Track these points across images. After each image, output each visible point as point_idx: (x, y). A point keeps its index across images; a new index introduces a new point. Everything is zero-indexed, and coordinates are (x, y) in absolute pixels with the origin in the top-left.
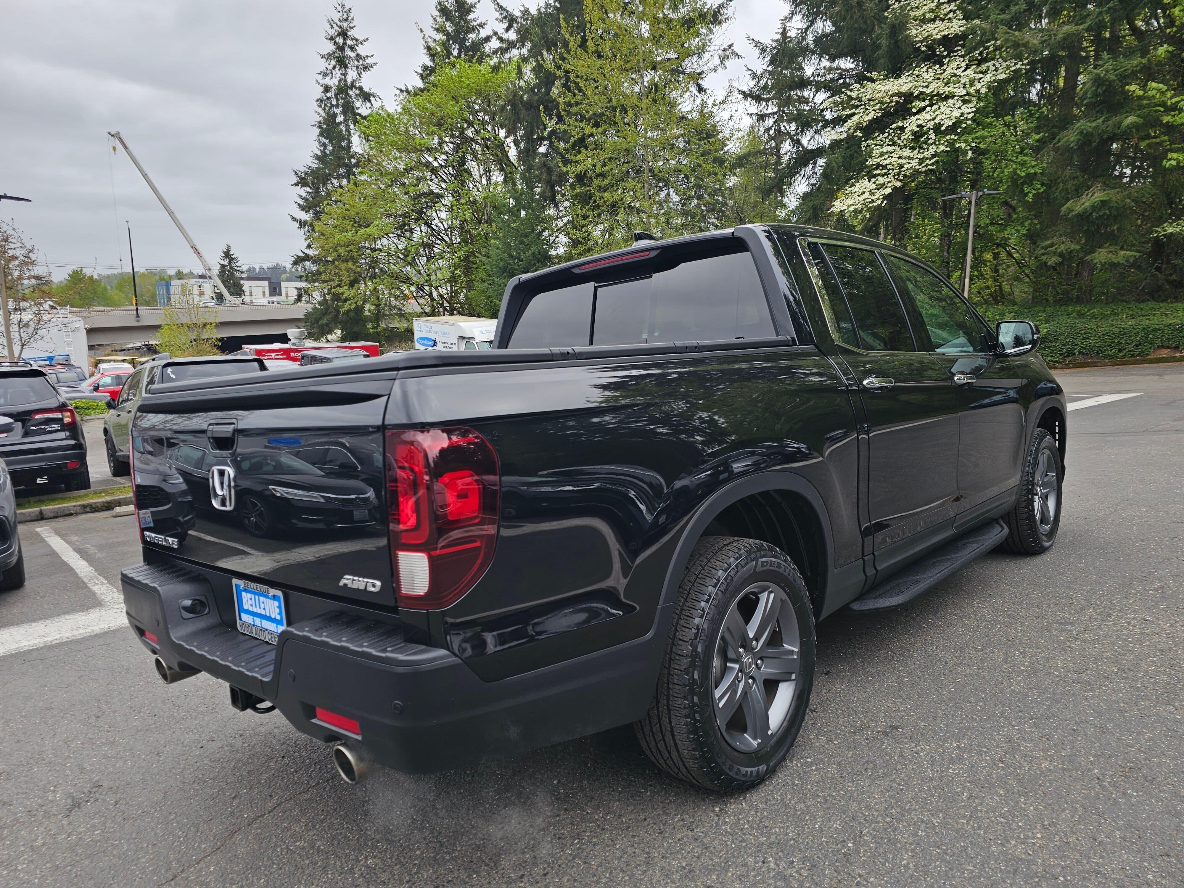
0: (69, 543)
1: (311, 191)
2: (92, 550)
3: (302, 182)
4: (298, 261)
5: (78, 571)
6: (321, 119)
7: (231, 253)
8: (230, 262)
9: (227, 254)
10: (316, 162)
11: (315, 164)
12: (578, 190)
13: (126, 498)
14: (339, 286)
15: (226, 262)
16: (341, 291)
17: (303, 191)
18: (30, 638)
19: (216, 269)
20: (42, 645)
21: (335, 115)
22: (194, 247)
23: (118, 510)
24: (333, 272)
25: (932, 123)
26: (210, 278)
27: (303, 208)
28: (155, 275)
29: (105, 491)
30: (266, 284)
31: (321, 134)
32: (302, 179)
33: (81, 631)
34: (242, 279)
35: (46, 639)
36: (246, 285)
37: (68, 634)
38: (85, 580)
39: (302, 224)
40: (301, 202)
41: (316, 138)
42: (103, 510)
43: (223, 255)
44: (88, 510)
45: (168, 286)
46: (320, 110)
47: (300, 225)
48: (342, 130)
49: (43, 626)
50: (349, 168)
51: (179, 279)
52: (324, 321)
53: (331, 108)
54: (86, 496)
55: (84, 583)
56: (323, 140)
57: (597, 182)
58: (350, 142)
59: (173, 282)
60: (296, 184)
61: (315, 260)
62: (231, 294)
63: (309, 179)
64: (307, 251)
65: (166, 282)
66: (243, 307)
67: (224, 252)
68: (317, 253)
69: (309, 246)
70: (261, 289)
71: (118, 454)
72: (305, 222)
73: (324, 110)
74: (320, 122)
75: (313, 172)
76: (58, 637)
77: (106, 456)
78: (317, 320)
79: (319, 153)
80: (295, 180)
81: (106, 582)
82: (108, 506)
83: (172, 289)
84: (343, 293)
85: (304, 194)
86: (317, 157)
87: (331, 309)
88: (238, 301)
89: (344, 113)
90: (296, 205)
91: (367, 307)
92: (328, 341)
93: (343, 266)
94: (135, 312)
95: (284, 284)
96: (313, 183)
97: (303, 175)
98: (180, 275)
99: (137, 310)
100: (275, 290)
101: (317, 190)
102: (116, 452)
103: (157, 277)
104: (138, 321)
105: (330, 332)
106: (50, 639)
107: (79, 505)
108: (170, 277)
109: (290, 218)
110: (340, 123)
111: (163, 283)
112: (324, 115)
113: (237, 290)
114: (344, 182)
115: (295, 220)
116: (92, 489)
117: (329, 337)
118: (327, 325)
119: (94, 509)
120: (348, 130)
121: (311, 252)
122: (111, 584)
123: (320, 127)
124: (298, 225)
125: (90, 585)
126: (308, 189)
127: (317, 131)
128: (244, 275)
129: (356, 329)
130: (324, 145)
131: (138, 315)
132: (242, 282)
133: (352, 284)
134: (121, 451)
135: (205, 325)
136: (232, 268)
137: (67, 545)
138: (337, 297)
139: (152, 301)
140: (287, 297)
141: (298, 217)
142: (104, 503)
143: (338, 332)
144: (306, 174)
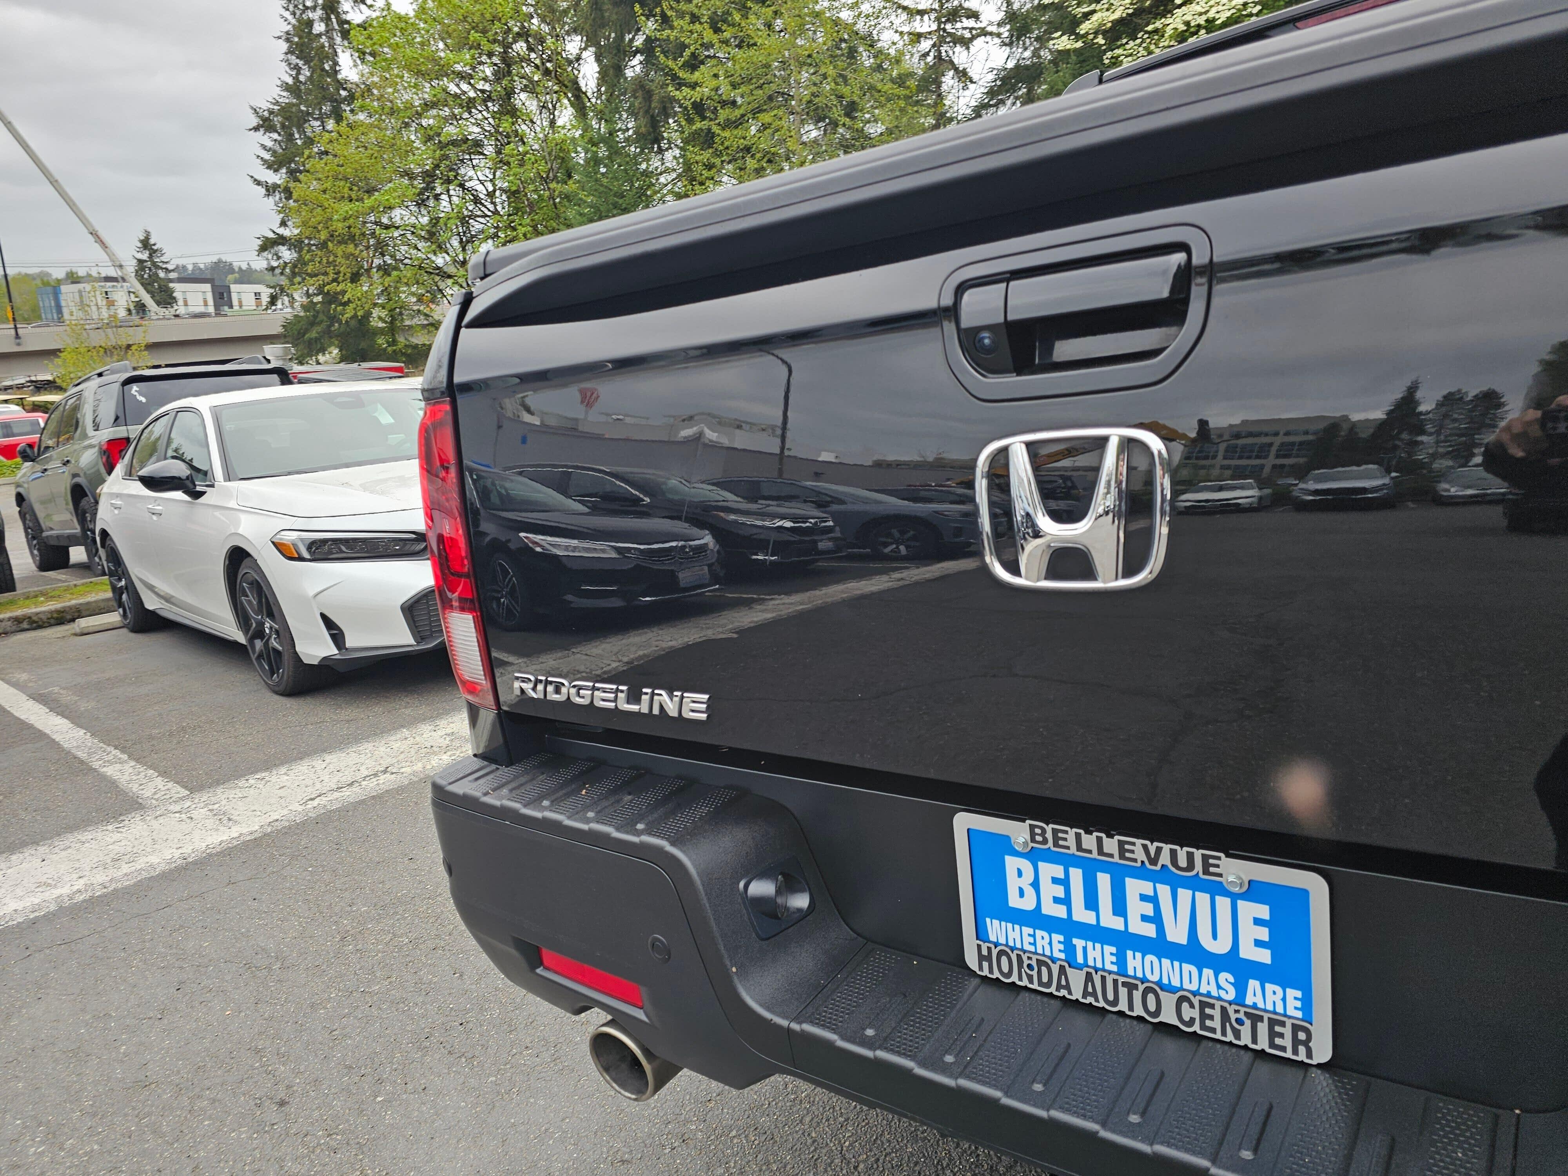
0: (15, 685)
1: (279, 138)
2: (67, 697)
3: (266, 124)
4: (267, 245)
5: (57, 737)
6: (289, 27)
7: (152, 241)
8: (151, 256)
9: (146, 244)
10: (285, 94)
11: (286, 98)
12: (698, 125)
13: (88, 603)
14: (335, 280)
15: (145, 256)
16: (339, 289)
17: (268, 139)
18: (19, 892)
19: (131, 267)
20: (53, 907)
21: (310, 23)
22: (94, 234)
23: (84, 623)
24: (324, 260)
25: (1204, 17)
26: (124, 280)
27: (269, 166)
28: (34, 279)
29: (42, 594)
30: (208, 287)
31: (289, 52)
32: (265, 120)
33: (125, 869)
34: (171, 281)
35: (57, 892)
36: (179, 289)
37: (100, 878)
38: (80, 754)
39: (271, 189)
40: (267, 156)
41: (282, 57)
42: (51, 625)
43: (140, 245)
44: (25, 625)
45: (56, 293)
46: (287, 14)
47: (267, 190)
48: (323, 46)
49: (37, 862)
50: (336, 103)
51: (73, 283)
52: (313, 334)
53: (304, 12)
54: (12, 602)
55: (82, 762)
56: (293, 59)
57: (724, 114)
58: (336, 64)
59: (64, 288)
60: (256, 129)
61: (296, 244)
62: (158, 303)
63: (277, 120)
64: (281, 231)
65: (55, 289)
66: (178, 321)
67: (142, 241)
68: (296, 231)
69: (283, 224)
70: (200, 297)
71: (45, 534)
72: (275, 187)
73: (294, 14)
74: (287, 33)
75: (283, 109)
76: (80, 884)
77: (24, 540)
78: (301, 334)
79: (290, 81)
80: (255, 121)
81: (125, 757)
82: (61, 618)
83: (62, 297)
84: (344, 292)
85: (270, 144)
86: (286, 87)
87: (321, 317)
88: (169, 312)
89: (327, 20)
90: (259, 161)
91: (376, 312)
92: (318, 363)
93: (339, 251)
94: (13, 332)
95: (234, 288)
96: (283, 126)
97: (266, 114)
98: (73, 278)
99: (16, 328)
100: (222, 297)
101: (290, 137)
102: (42, 531)
103: (38, 282)
104: (19, 344)
105: (323, 350)
106: (65, 890)
107: (9, 619)
108: (59, 282)
109: (250, 181)
110: (320, 35)
111: (49, 289)
112: (294, 21)
113: (166, 298)
114: (331, 124)
115: (258, 183)
116: (19, 591)
117: (321, 358)
118: (317, 340)
119: (36, 624)
120: (332, 46)
121: (286, 232)
122: (137, 760)
123: (288, 40)
124: (263, 191)
125: (96, 765)
126: (275, 136)
127: (284, 46)
128: (173, 275)
129: (363, 345)
130: (298, 69)
131: (17, 336)
132: (171, 285)
133: (355, 278)
134: (52, 529)
135: (129, 347)
136: (154, 264)
137: (12, 690)
138: (332, 298)
139: (35, 316)
140: (241, 306)
141: (262, 178)
142: (51, 612)
143: (335, 351)
144: (271, 112)
